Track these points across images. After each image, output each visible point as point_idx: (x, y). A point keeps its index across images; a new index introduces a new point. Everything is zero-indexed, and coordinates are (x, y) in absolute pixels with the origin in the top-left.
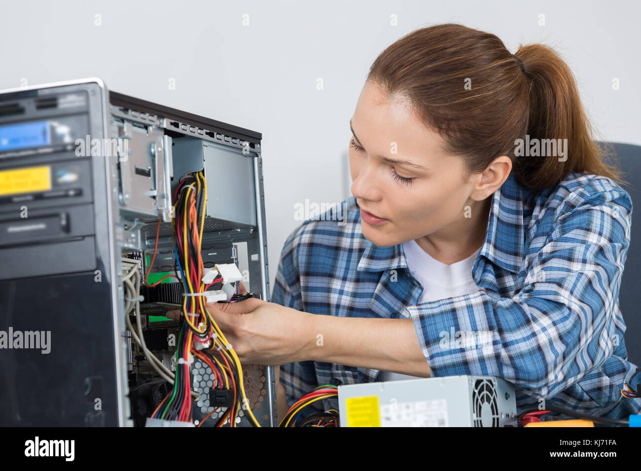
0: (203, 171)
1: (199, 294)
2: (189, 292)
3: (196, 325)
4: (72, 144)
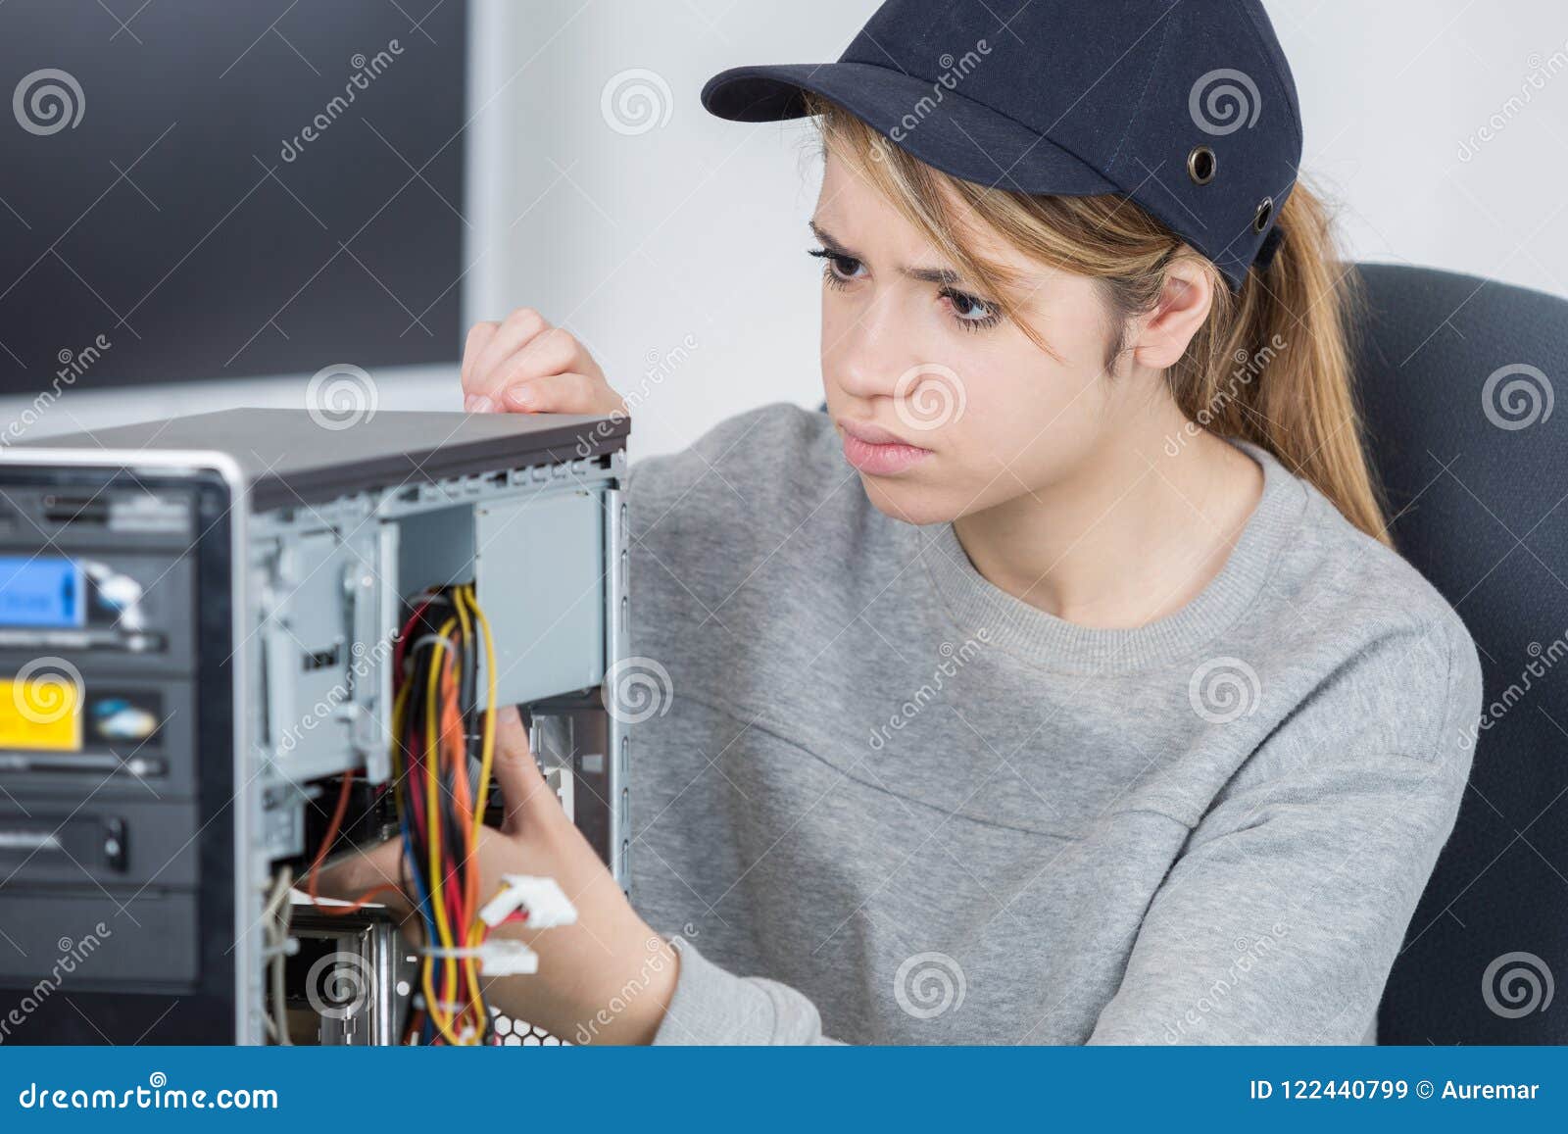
0: (473, 586)
1: (467, 953)
2: (439, 943)
3: (456, 1030)
4: (145, 633)
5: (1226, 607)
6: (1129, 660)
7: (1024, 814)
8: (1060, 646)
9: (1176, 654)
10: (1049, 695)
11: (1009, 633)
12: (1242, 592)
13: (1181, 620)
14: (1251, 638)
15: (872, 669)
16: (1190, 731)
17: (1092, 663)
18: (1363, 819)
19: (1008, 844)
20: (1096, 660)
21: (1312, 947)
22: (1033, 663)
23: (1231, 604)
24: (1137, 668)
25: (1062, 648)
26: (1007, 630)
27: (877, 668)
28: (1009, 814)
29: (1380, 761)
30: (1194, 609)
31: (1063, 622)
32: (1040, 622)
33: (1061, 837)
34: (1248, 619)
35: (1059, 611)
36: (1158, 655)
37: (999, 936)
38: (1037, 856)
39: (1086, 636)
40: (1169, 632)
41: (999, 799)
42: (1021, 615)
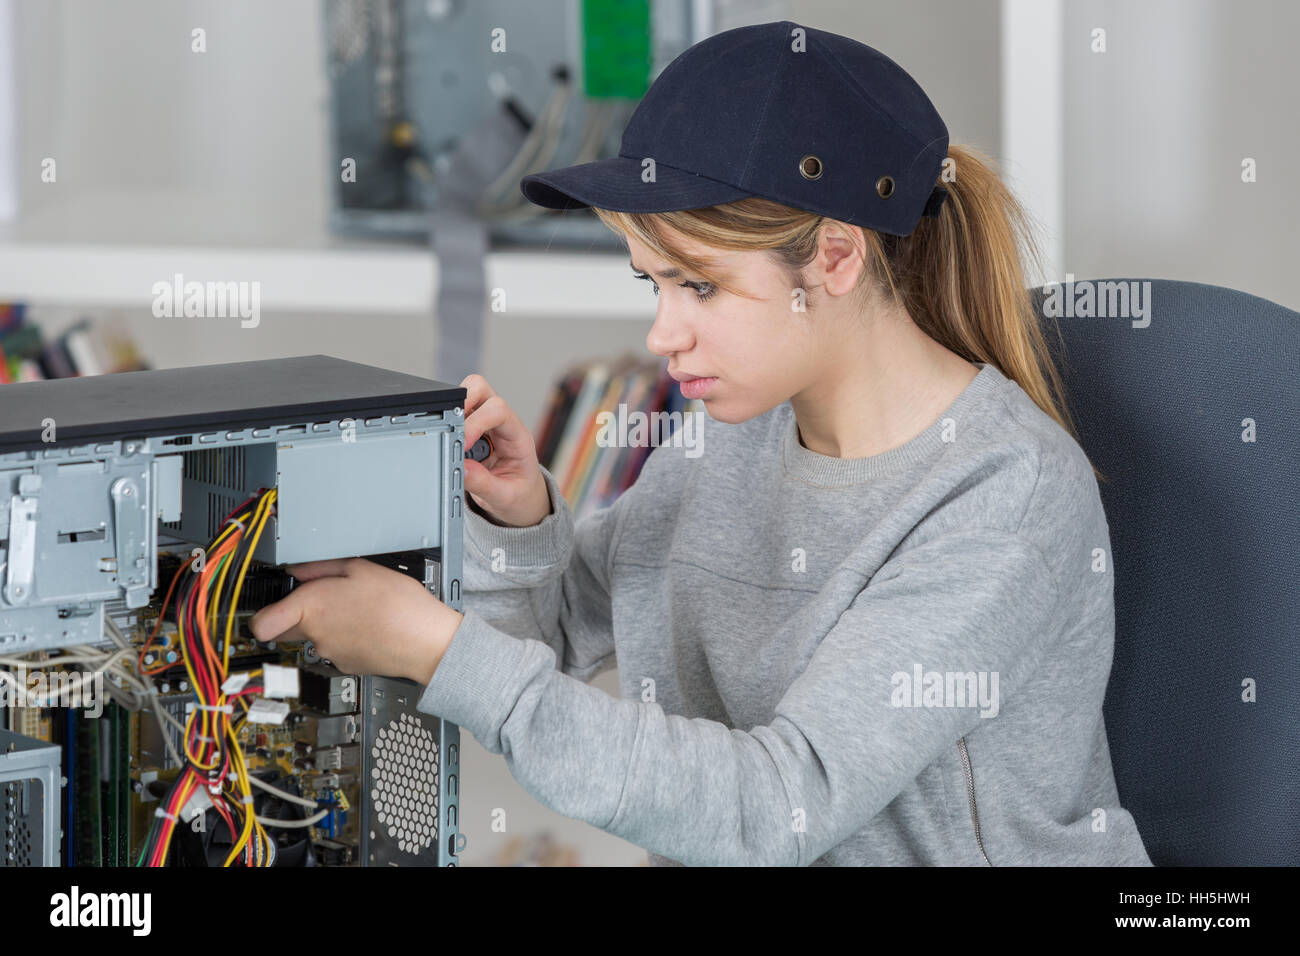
6: (866, 475)
8: (830, 472)
10: (819, 506)
17: (847, 479)
18: (962, 573)
20: (848, 477)
21: (921, 645)
24: (870, 479)
25: (831, 474)
29: (977, 532)
32: (820, 461)
33: (812, 592)
37: (770, 655)
39: (844, 464)
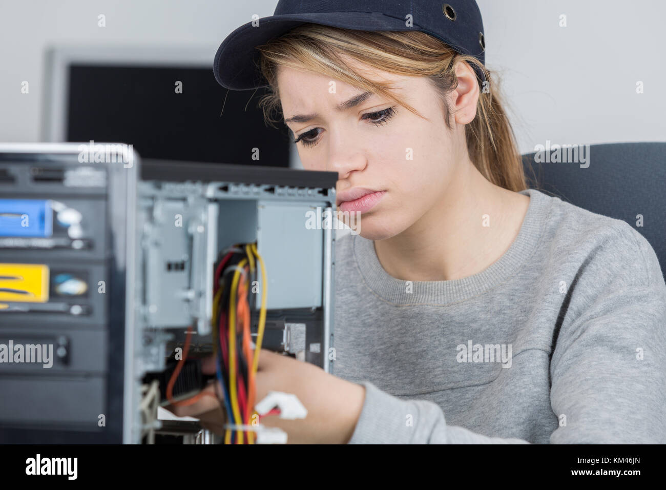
0: (256, 244)
4: (82, 239)
5: (523, 250)
6: (483, 286)
7: (447, 381)
8: (448, 292)
9: (504, 276)
11: (423, 297)
12: (529, 243)
13: (503, 261)
14: (540, 261)
15: (353, 344)
16: (525, 311)
17: (467, 294)
19: (445, 398)
20: (468, 292)
22: (439, 305)
23: (525, 249)
24: (488, 288)
25: (450, 293)
26: (421, 296)
27: (355, 343)
28: (439, 384)
30: (508, 255)
31: (448, 282)
32: (435, 286)
34: (535, 253)
35: (444, 278)
36: (496, 279)
38: (465, 399)
39: (459, 283)
40: (498, 268)
41: (432, 379)
42: (425, 287)
